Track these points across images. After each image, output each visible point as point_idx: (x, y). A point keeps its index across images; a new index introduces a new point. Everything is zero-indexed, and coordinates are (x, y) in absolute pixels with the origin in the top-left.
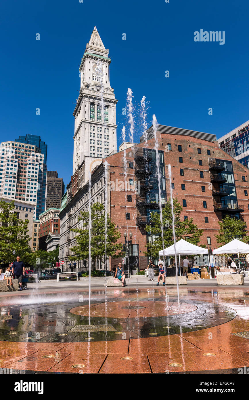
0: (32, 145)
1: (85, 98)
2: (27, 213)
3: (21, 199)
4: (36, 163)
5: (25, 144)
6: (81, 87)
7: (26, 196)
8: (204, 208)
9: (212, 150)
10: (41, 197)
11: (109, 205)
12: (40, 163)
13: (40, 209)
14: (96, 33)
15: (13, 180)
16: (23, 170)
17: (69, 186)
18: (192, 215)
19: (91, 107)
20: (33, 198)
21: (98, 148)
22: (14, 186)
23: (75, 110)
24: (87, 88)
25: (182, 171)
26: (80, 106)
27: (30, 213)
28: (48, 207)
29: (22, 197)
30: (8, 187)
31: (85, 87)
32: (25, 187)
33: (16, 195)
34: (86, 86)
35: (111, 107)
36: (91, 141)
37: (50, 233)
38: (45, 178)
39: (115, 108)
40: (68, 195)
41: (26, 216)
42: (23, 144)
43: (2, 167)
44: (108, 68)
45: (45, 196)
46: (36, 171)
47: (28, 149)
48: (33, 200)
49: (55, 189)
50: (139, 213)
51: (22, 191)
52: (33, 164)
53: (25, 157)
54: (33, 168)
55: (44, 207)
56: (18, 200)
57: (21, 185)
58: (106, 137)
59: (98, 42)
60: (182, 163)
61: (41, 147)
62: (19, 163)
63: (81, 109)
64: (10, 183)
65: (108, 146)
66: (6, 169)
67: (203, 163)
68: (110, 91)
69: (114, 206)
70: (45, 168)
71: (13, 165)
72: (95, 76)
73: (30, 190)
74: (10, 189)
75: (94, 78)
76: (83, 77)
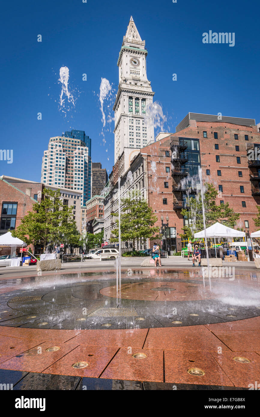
0: (77, 140)
1: (124, 93)
2: (75, 200)
3: (69, 188)
4: (81, 155)
5: (71, 139)
6: (119, 82)
7: (74, 185)
8: (241, 192)
9: (250, 135)
10: (87, 185)
11: (148, 191)
12: (85, 156)
13: (86, 196)
14: (132, 23)
15: (62, 171)
16: (70, 162)
17: (111, 175)
18: (228, 199)
19: (129, 101)
20: (80, 187)
21: (137, 139)
22: (63, 176)
23: (114, 105)
24: (126, 82)
25: (218, 157)
26: (119, 101)
27: (78, 200)
28: (94, 194)
29: (70, 186)
30: (58, 178)
31: (123, 81)
32: (73, 177)
33: (66, 184)
35: (148, 100)
36: (130, 134)
37: (95, 218)
38: (90, 169)
39: (152, 100)
40: (110, 183)
41: (75, 203)
43: (52, 160)
44: (144, 61)
45: (90, 185)
46: (82, 163)
47: (74, 143)
48: (80, 189)
49: (99, 179)
50: (175, 198)
52: (79, 156)
53: (72, 151)
54: (79, 160)
55: (90, 195)
56: (67, 189)
57: (69, 175)
58: (144, 129)
59: (135, 34)
60: (218, 149)
61: (86, 141)
62: (66, 156)
63: (120, 104)
64: (60, 174)
65: (146, 137)
66: (55, 162)
67: (240, 148)
68: (147, 84)
69: (152, 192)
70: (90, 160)
71: (61, 158)
72: (132, 70)
73: (77, 180)
74: (60, 180)
75: (131, 72)
76: (121, 72)
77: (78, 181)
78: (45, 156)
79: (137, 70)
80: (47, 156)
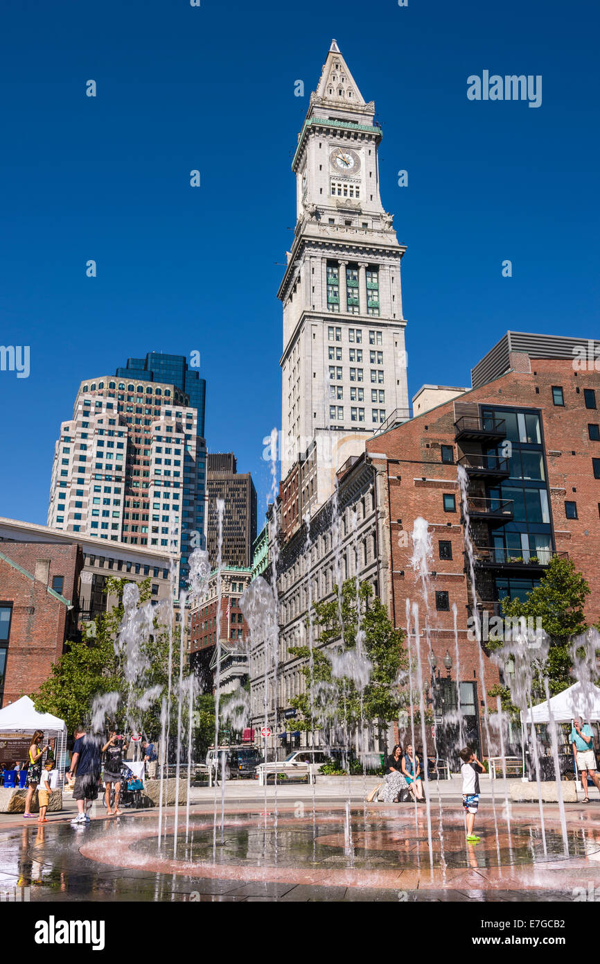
0: (164, 385)
1: (312, 249)
2: (156, 581)
3: (136, 540)
4: (175, 435)
5: (145, 383)
6: (298, 217)
7: (149, 530)
10: (191, 531)
12: (185, 435)
14: (337, 58)
15: (113, 485)
16: (141, 457)
19: (328, 273)
20: (170, 537)
21: (353, 389)
22: (117, 502)
23: (282, 282)
24: (317, 218)
25: (598, 465)
26: (297, 272)
27: (164, 582)
29: (139, 534)
30: (102, 507)
31: (309, 216)
32: (148, 505)
33: (124, 528)
34: (312, 214)
35: (387, 268)
36: (332, 371)
38: (201, 476)
39: (399, 269)
41: (155, 591)
42: (141, 383)
43: (85, 449)
44: (373, 158)
46: (178, 458)
48: (169, 542)
49: (228, 508)
51: (140, 517)
52: (167, 438)
53: (146, 420)
54: (168, 451)
56: (128, 546)
57: (137, 499)
58: (376, 356)
59: (344, 85)
62: (129, 438)
63: (299, 281)
64: (107, 496)
65: (380, 381)
66: (95, 456)
68: (382, 222)
70: (202, 449)
71: (113, 443)
72: (337, 182)
73: (162, 513)
74: (106, 513)
75: (334, 189)
76: (303, 188)
77: (164, 517)
78: (65, 437)
79: (352, 184)
80: (70, 438)
